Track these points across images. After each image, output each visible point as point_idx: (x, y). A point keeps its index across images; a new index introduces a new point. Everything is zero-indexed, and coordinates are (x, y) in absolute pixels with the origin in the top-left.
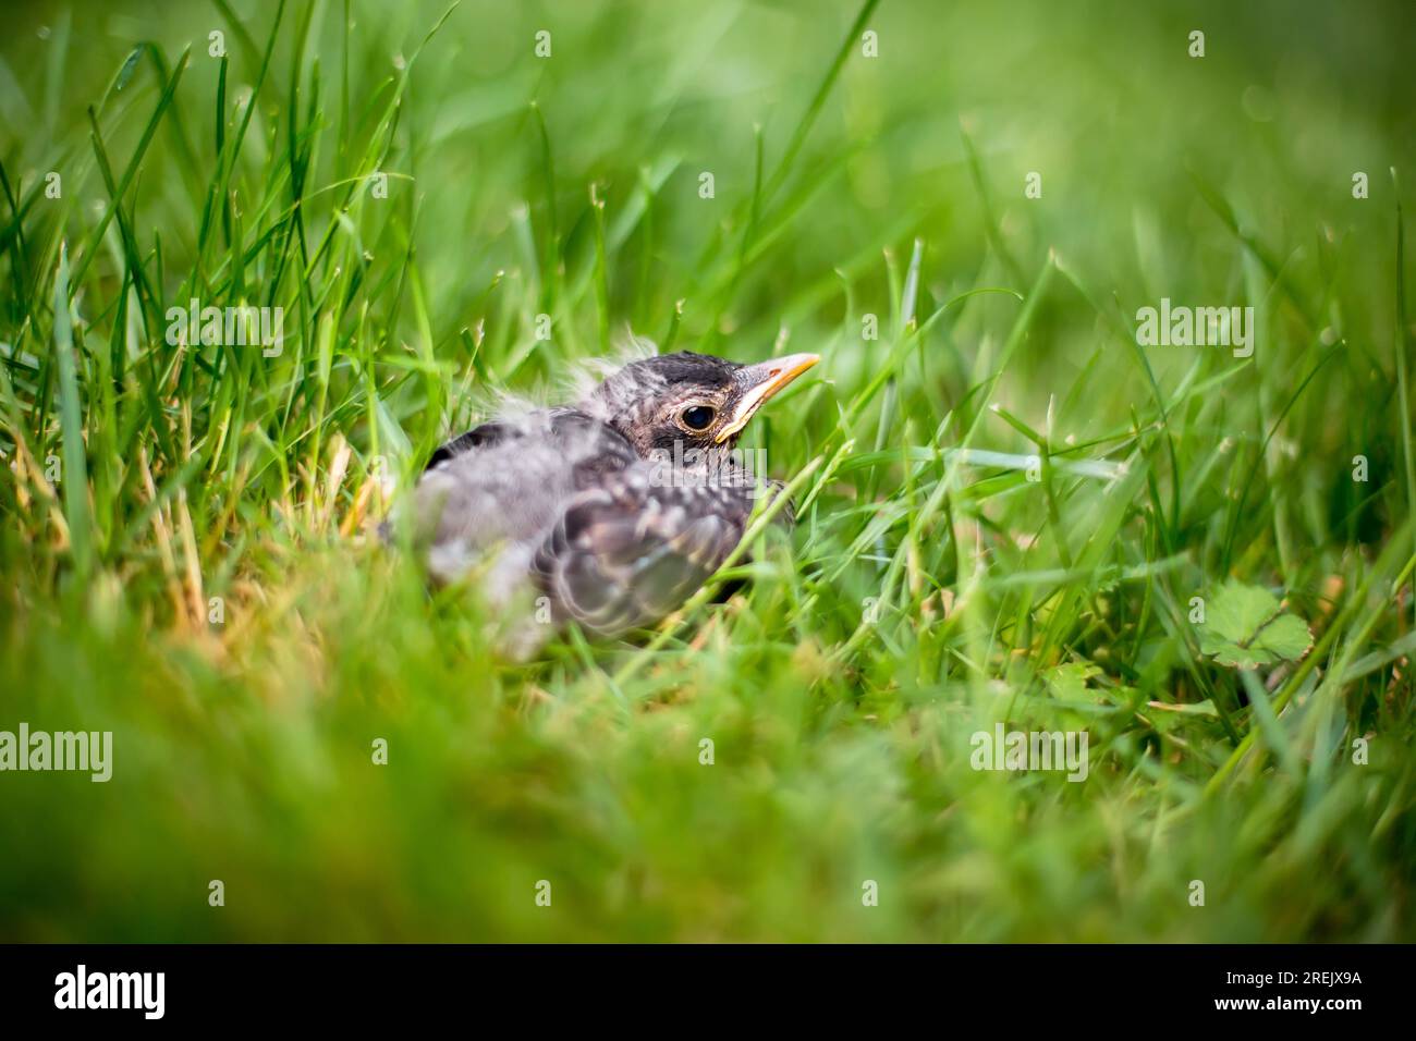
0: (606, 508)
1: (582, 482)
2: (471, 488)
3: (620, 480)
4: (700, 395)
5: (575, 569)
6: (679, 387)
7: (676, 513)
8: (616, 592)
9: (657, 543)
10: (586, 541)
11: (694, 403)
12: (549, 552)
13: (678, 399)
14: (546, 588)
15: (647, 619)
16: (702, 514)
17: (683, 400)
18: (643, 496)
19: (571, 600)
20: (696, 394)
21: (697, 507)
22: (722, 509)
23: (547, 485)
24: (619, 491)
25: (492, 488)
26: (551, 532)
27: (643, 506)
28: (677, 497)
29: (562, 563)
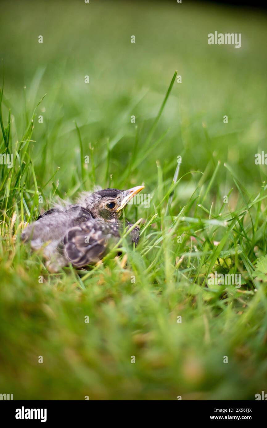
0: (80, 231)
1: (75, 224)
2: (44, 225)
3: (85, 224)
4: (111, 199)
5: (70, 248)
6: (105, 198)
7: (99, 233)
8: (81, 255)
9: (93, 242)
10: (74, 240)
11: (109, 202)
12: (62, 243)
13: (105, 201)
14: (62, 253)
15: (92, 262)
16: (108, 233)
17: (106, 201)
18: (91, 228)
19: (68, 257)
20: (109, 199)
21: (106, 231)
22: (114, 232)
23: (64, 225)
24: (84, 227)
25: (49, 225)
26: (63, 238)
27: (90, 231)
28: (101, 229)
29: (66, 246)
